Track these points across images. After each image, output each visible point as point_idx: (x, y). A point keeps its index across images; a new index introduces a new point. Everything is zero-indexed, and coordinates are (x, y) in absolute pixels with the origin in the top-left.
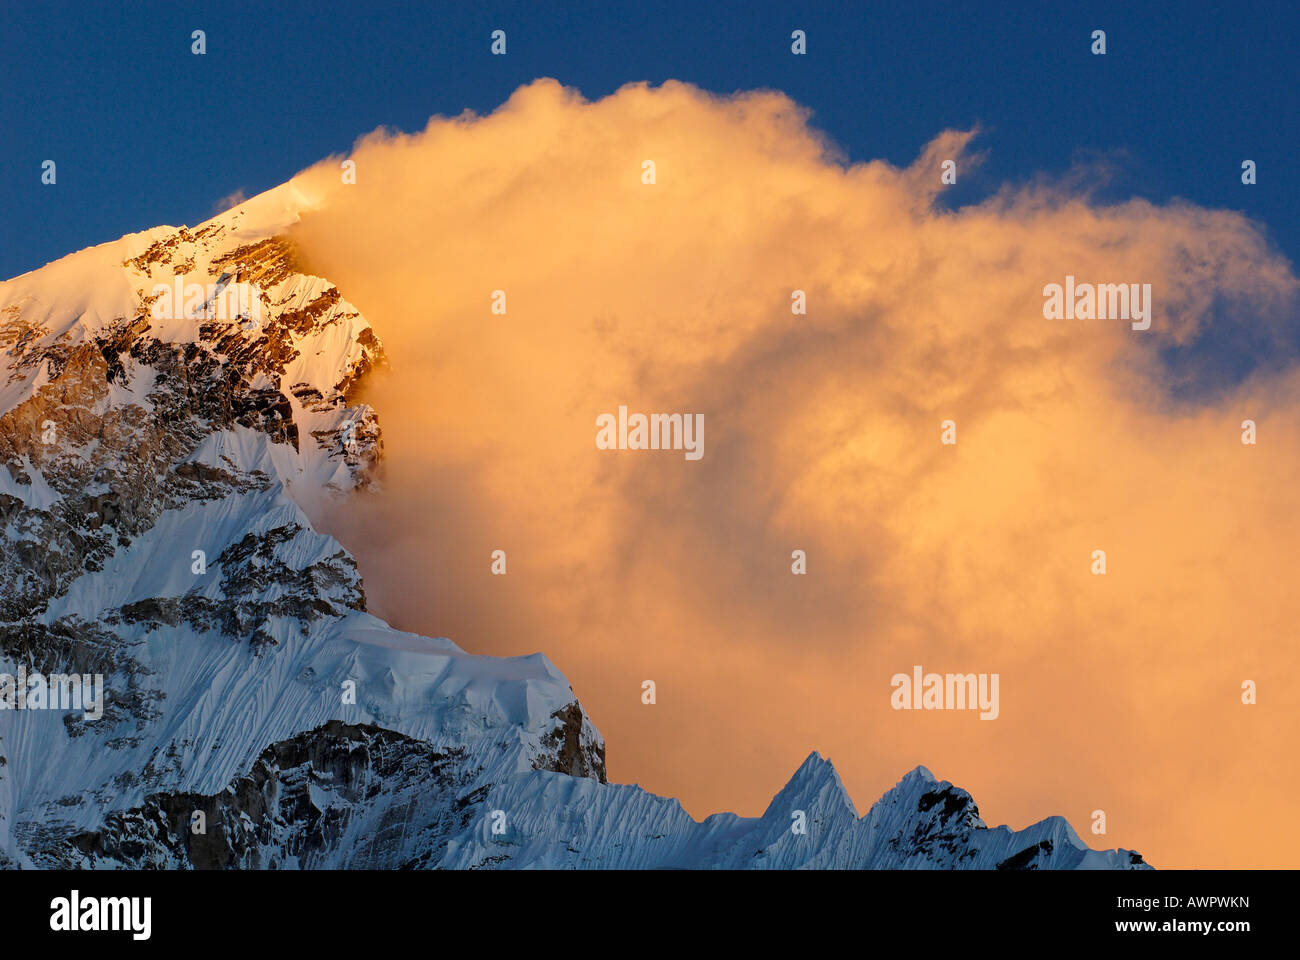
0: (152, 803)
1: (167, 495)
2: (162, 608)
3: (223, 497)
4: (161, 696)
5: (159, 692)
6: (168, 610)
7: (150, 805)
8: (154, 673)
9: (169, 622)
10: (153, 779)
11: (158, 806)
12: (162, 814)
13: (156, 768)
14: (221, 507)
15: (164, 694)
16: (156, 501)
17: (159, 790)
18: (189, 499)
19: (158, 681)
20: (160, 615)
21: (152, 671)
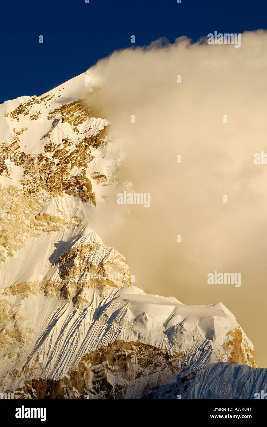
0: (29, 385)
1: (31, 230)
2: (31, 287)
3: (59, 230)
4: (31, 331)
5: (30, 329)
6: (33, 287)
7: (28, 386)
8: (27, 319)
9: (34, 293)
10: (28, 373)
11: (31, 386)
12: (33, 390)
13: (30, 367)
14: (58, 235)
15: (33, 330)
16: (26, 233)
17: (32, 378)
18: (41, 232)
19: (30, 323)
20: (30, 289)
21: (26, 318)
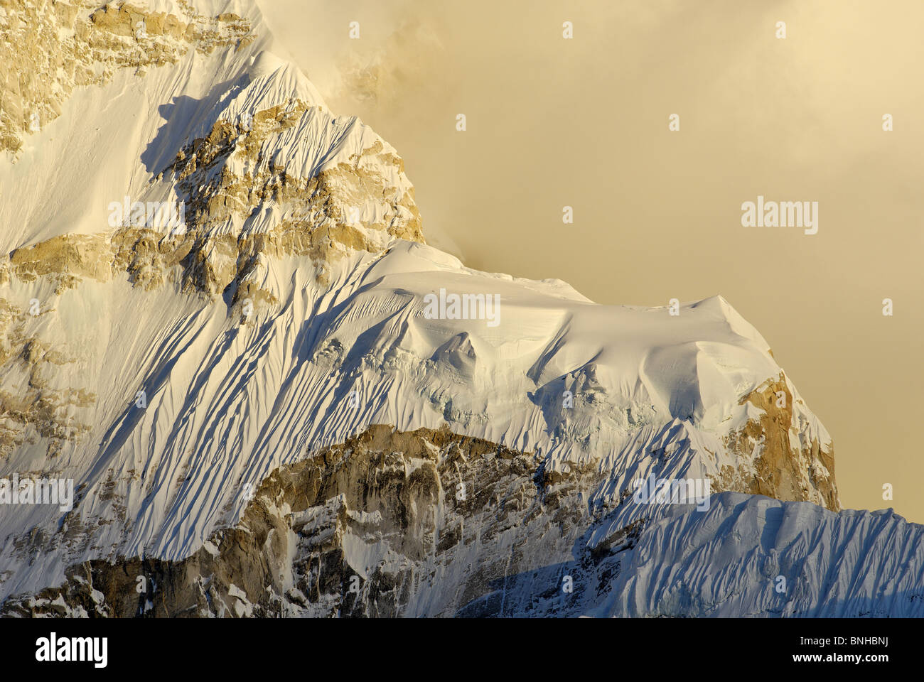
0: (80, 579)
1: (78, 62)
2: (82, 252)
3: (173, 61)
4: (85, 399)
5: (81, 391)
6: (90, 254)
7: (77, 582)
8: (73, 361)
9: (94, 273)
10: (79, 539)
11: (89, 582)
12: (97, 596)
13: (84, 519)
14: (171, 76)
15: (91, 395)
16: (60, 72)
17: (90, 556)
18: (114, 68)
19: (80, 372)
20: (79, 260)
21: (69, 357)
